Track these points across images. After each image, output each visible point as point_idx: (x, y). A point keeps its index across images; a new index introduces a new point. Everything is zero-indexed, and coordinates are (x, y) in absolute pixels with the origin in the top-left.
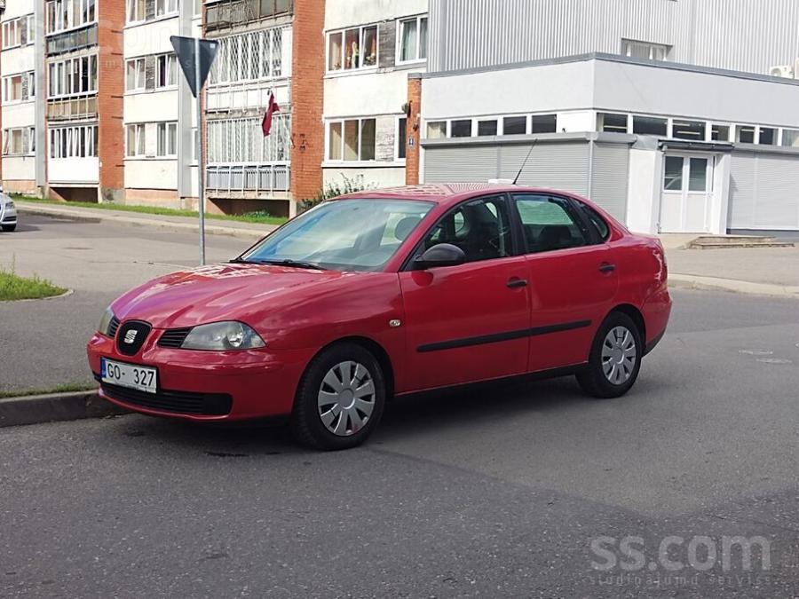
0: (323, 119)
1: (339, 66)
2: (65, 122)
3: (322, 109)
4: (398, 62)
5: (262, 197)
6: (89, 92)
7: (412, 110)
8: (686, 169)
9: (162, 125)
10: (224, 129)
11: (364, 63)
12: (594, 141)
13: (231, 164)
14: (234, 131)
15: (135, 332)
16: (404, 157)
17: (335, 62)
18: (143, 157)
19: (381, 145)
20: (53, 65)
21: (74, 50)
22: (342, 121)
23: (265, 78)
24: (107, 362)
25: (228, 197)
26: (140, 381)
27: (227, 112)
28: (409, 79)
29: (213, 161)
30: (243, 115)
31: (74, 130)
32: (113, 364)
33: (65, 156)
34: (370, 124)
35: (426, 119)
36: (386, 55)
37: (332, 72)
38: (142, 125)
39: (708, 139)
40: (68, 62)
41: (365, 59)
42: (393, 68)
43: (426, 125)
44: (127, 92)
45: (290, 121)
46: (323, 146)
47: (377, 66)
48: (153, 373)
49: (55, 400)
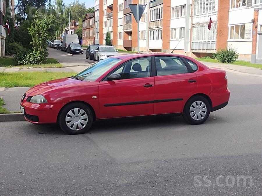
0: (228, 25)
1: (234, 7)
2: (154, 29)
3: (228, 22)
4: (253, 5)
5: (207, 52)
6: (160, 19)
7: (255, 21)
9: (181, 28)
10: (197, 30)
11: (242, 5)
13: (199, 41)
14: (200, 30)
17: (233, 6)
18: (175, 39)
19: (247, 33)
20: (151, 11)
21: (157, 6)
22: (234, 25)
23: (210, 12)
25: (197, 52)
27: (198, 24)
28: (254, 10)
29: (194, 40)
30: (203, 25)
31: (156, 31)
33: (153, 39)
34: (243, 27)
35: (260, 24)
36: (249, 2)
37: (232, 9)
38: (175, 29)
40: (155, 10)
41: (243, 4)
42: (251, 7)
43: (260, 26)
44: (171, 18)
45: (217, 26)
46: (228, 34)
47: (246, 6)
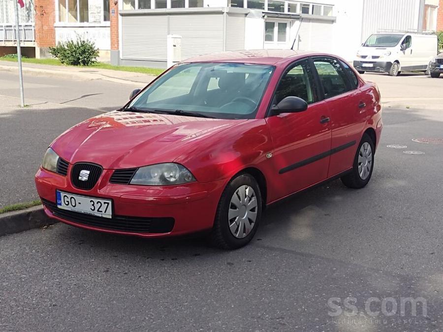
8: (276, 29)
12: (227, 13)
15: (88, 172)
16: (109, 20)
19: (92, 13)
24: (62, 194)
26: (96, 209)
32: (70, 196)
39: (286, 12)
43: (122, 1)
46: (55, 13)
48: (108, 203)
49: (7, 218)
